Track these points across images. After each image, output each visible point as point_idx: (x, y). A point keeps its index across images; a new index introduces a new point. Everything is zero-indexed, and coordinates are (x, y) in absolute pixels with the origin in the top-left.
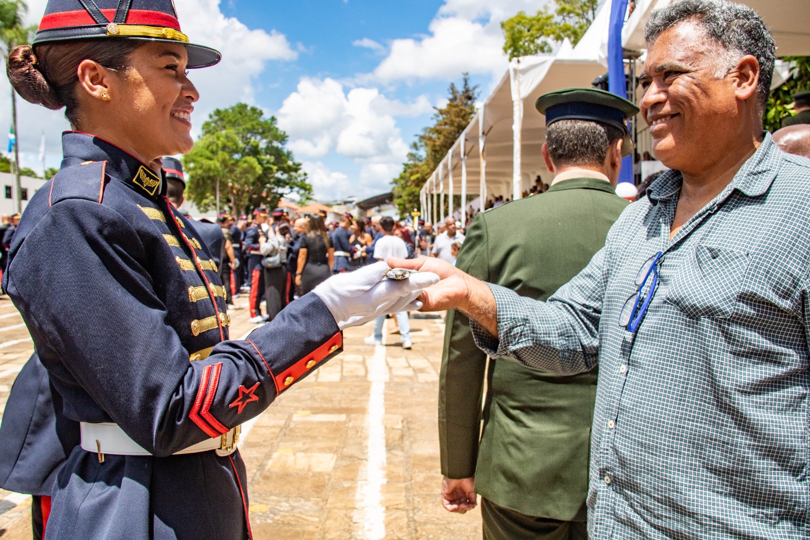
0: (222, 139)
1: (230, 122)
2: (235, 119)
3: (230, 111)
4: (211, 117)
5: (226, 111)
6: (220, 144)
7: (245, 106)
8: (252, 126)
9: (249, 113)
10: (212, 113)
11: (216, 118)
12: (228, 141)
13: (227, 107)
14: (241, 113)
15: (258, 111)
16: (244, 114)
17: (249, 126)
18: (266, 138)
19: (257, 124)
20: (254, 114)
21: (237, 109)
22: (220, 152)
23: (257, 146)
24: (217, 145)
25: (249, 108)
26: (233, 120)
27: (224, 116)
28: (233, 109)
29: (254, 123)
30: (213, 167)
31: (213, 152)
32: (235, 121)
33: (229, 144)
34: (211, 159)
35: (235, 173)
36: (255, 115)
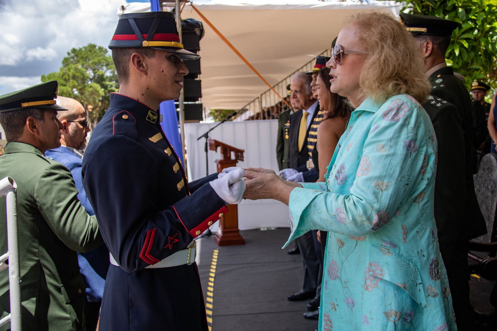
0: (72, 70)
1: (82, 58)
2: (86, 55)
3: (84, 49)
4: (69, 54)
5: (80, 50)
6: (71, 74)
7: (94, 46)
8: (99, 60)
9: (98, 51)
10: (70, 52)
11: (73, 55)
12: (77, 72)
13: (81, 47)
14: (91, 51)
15: (104, 50)
16: (93, 52)
17: (96, 60)
18: (110, 69)
19: (103, 59)
20: (101, 51)
21: (88, 48)
22: (71, 80)
23: (103, 75)
24: (69, 75)
25: (97, 48)
26: (85, 56)
27: (79, 53)
28: (85, 48)
29: (100, 58)
30: (65, 91)
31: (65, 80)
32: (86, 57)
33: (78, 74)
34: (65, 86)
35: (85, 95)
36: (102, 53)
